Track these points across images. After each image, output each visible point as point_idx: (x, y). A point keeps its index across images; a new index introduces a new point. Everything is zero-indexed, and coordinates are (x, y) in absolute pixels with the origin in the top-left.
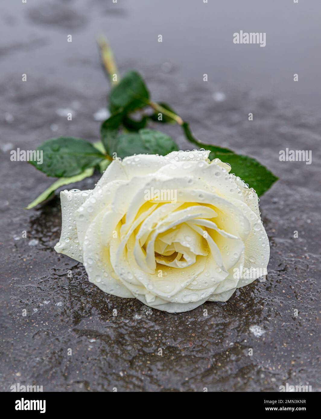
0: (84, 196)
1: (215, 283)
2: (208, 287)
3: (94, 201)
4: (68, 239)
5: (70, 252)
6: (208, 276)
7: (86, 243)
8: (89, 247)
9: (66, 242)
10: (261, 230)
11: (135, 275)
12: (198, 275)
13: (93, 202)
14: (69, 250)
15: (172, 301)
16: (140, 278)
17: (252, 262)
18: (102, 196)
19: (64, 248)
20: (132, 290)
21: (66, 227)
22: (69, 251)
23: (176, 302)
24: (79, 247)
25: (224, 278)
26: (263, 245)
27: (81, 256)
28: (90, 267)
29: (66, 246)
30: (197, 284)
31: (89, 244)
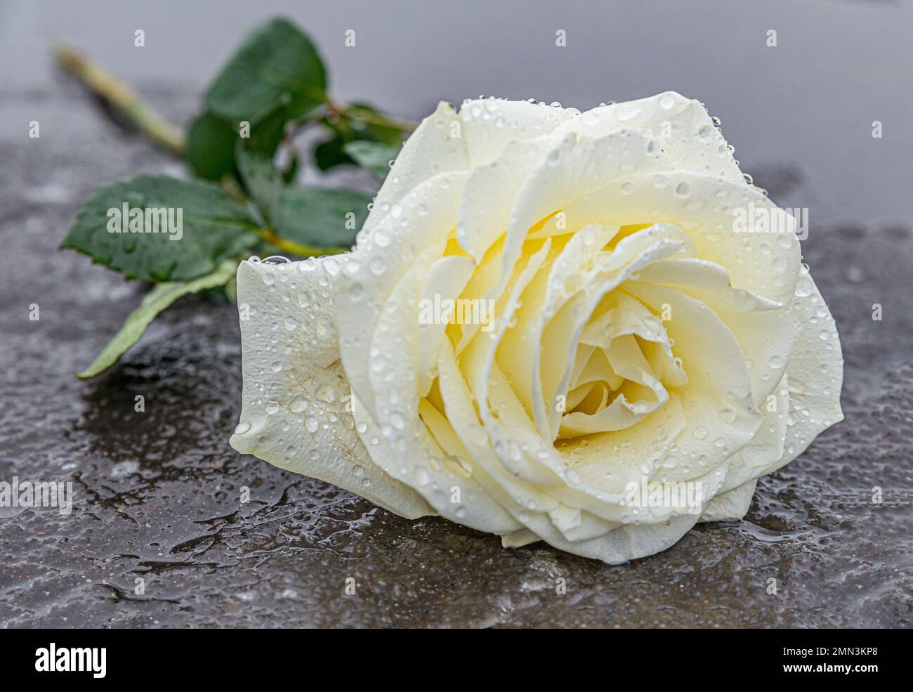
0: (305, 271)
1: (725, 453)
2: (707, 469)
3: (383, 241)
4: (275, 405)
5: (281, 443)
6: (705, 438)
7: (377, 368)
8: (389, 378)
9: (270, 413)
10: (813, 295)
11: (525, 448)
12: (675, 440)
13: (383, 244)
14: (279, 437)
15: (625, 521)
16: (543, 455)
17: (795, 393)
18: (404, 224)
19: (263, 435)
20: (519, 498)
21: (263, 369)
22: (281, 440)
23: (637, 521)
24: (307, 425)
25: (752, 434)
26: (823, 337)
27: (316, 453)
28: (399, 437)
29: (271, 425)
30: (676, 468)
31: (386, 372)
